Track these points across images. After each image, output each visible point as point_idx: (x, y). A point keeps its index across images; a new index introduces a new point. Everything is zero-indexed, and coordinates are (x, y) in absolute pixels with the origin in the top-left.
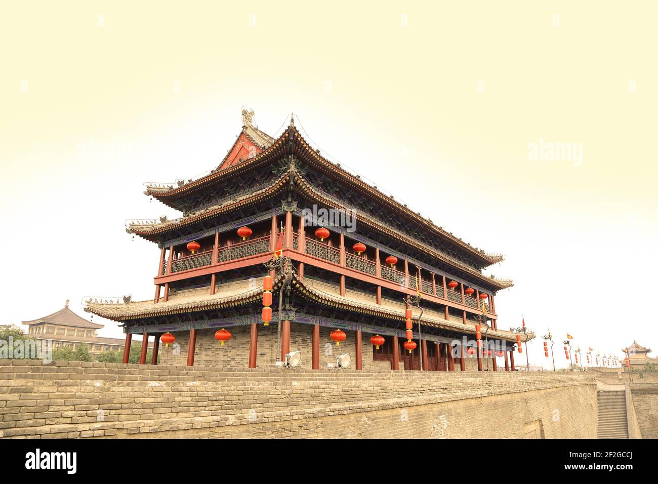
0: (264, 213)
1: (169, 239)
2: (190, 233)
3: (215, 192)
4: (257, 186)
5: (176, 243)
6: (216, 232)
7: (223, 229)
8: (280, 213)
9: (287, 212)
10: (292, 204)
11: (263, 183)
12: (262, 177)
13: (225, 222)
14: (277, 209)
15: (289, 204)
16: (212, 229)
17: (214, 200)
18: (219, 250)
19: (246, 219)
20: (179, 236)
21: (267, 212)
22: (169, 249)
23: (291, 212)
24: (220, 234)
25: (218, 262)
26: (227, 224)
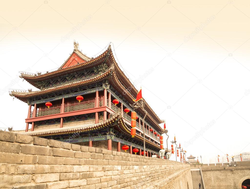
0: (91, 89)
1: (34, 101)
2: (46, 98)
3: (60, 79)
4: (84, 77)
5: (38, 102)
6: (63, 98)
7: (67, 96)
8: (101, 89)
9: (105, 89)
10: (107, 86)
11: (88, 76)
12: (87, 73)
13: (68, 93)
14: (99, 88)
15: (106, 86)
16: (60, 96)
17: (59, 83)
18: (64, 106)
19: (81, 92)
20: (40, 99)
21: (93, 89)
22: (34, 105)
23: (106, 90)
24: (65, 99)
25: (64, 112)
26: (69, 94)
